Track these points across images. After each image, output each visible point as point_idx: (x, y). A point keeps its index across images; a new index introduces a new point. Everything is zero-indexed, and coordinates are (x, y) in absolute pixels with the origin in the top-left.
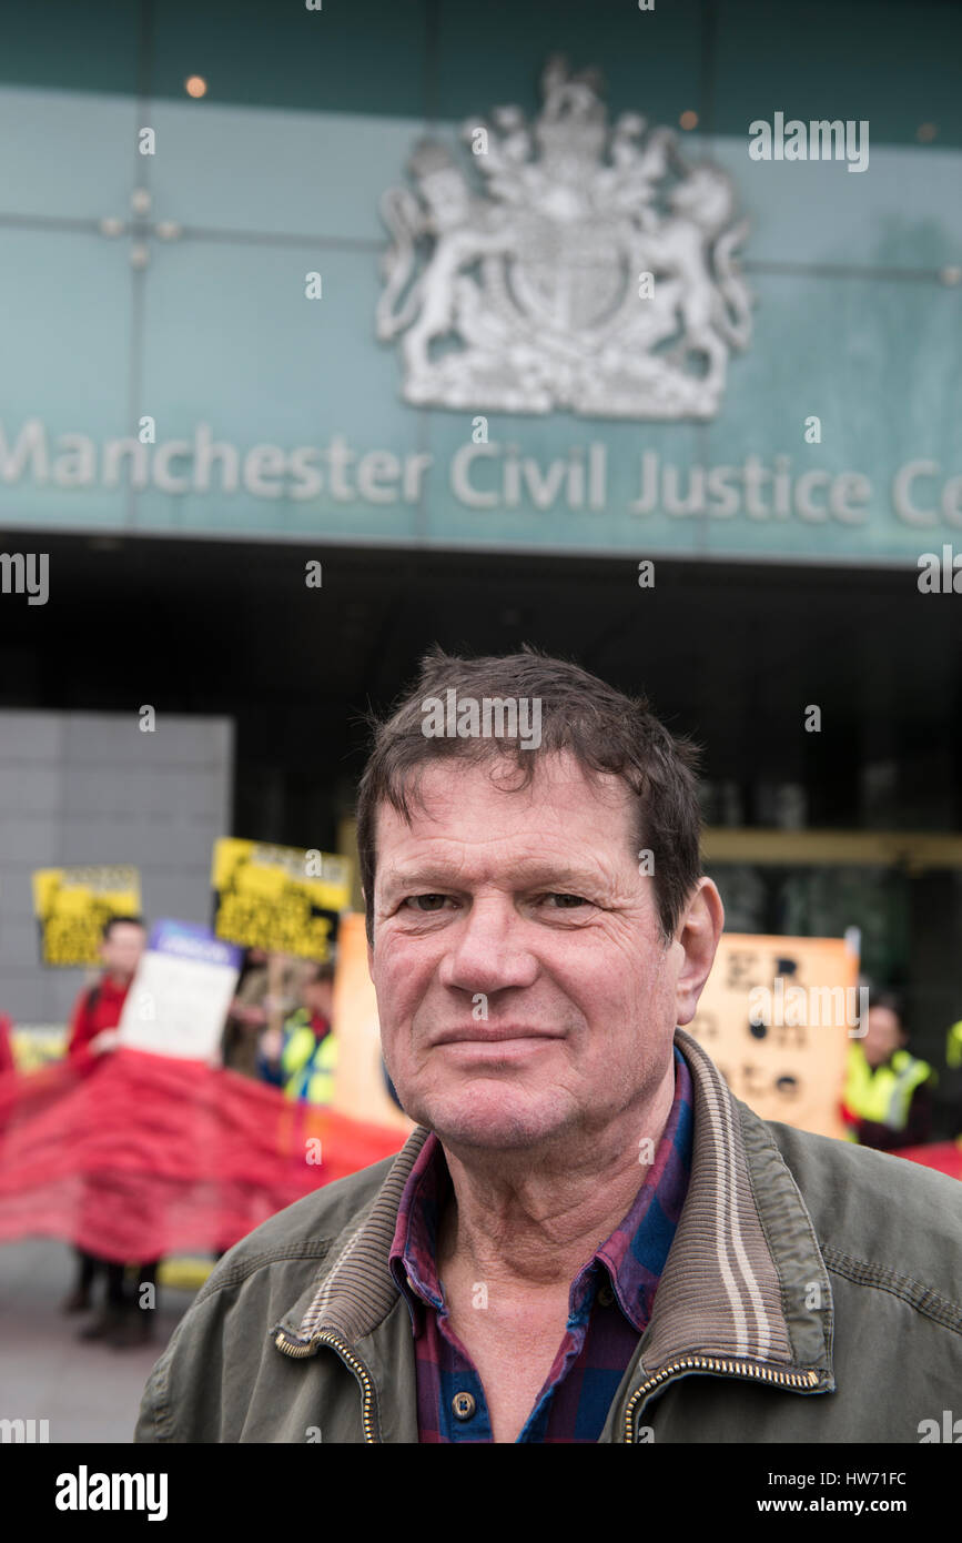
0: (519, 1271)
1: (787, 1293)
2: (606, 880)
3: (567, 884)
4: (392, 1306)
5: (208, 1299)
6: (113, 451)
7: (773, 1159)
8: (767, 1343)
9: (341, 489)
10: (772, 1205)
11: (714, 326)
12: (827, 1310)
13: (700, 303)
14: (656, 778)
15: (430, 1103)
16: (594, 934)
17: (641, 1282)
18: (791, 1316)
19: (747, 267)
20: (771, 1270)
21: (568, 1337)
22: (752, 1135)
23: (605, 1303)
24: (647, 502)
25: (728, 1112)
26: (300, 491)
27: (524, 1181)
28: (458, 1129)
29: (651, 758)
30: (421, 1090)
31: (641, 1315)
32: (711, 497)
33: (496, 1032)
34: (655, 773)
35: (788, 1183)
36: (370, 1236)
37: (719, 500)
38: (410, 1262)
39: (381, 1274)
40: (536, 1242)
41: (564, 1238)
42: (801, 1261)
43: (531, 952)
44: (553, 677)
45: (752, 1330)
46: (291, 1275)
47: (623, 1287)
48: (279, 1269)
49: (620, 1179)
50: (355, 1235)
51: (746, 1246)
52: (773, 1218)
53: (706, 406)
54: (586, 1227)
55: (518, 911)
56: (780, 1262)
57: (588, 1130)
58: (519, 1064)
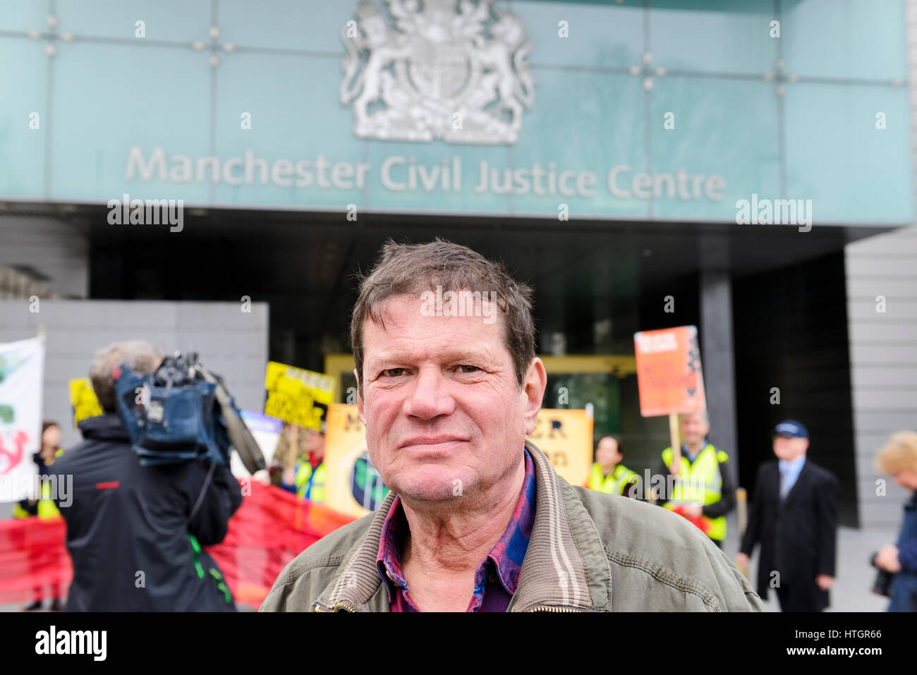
0: (446, 565)
1: (588, 571)
2: (488, 357)
3: (469, 360)
4: (378, 588)
5: (277, 590)
6: (202, 163)
7: (577, 504)
8: (579, 597)
9: (322, 182)
10: (579, 527)
11: (515, 96)
12: (608, 580)
13: (508, 85)
14: (512, 304)
15: (400, 478)
16: (483, 385)
17: (511, 569)
18: (590, 583)
19: (532, 67)
20: (579, 560)
21: (474, 599)
22: (566, 492)
23: (493, 581)
24: (483, 187)
25: (554, 480)
26: (301, 183)
27: (450, 517)
28: (416, 491)
29: (509, 294)
30: (394, 472)
31: (511, 587)
32: (515, 184)
33: (434, 439)
34: (511, 301)
35: (586, 516)
36: (365, 552)
37: (520, 186)
38: (388, 563)
39: (372, 571)
40: (455, 549)
41: (471, 547)
42: (594, 555)
43: (451, 396)
44: (455, 252)
45: (571, 591)
46: (321, 576)
47: (502, 572)
48: (316, 573)
49: (499, 516)
50: (356, 552)
51: (566, 548)
52: (579, 534)
53: (512, 137)
54: (481, 542)
55: (443, 375)
56: (585, 556)
57: (483, 489)
58: (446, 455)
